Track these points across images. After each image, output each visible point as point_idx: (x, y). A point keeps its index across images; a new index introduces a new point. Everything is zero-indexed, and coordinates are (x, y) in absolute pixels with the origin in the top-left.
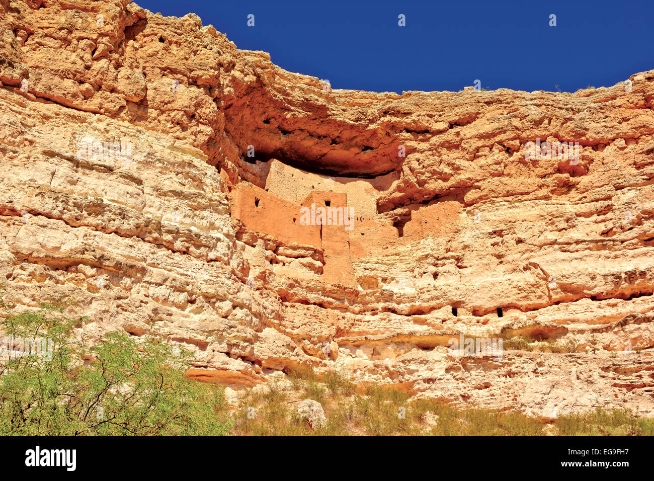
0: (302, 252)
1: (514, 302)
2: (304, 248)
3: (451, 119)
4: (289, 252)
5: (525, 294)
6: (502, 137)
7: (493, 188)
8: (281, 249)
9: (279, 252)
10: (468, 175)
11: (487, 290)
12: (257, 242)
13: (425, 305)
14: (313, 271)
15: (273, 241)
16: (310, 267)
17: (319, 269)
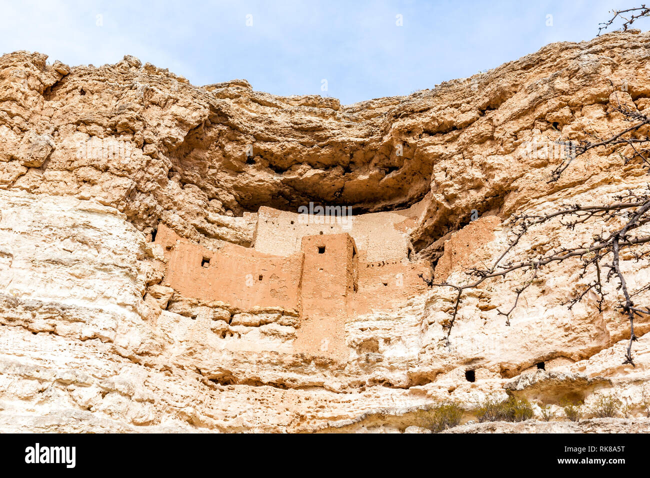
0: (263, 317)
1: (559, 350)
2: (268, 312)
3: (480, 104)
4: (248, 319)
5: (574, 335)
6: (543, 109)
7: (533, 185)
8: (237, 318)
9: (234, 320)
10: (504, 174)
11: (519, 337)
12: (196, 311)
13: (427, 369)
14: (280, 340)
15: (223, 308)
16: (273, 334)
17: (289, 337)
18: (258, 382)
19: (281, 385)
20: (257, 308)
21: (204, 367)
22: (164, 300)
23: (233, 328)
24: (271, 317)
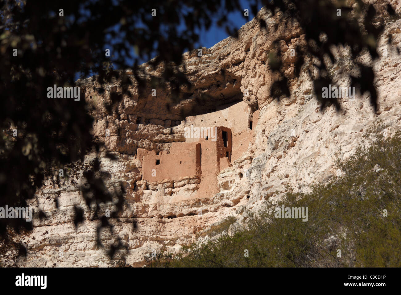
0: (183, 182)
2: (184, 180)
4: (179, 184)
8: (175, 185)
12: (157, 187)
13: (236, 198)
14: (191, 192)
15: (168, 182)
16: (188, 190)
17: (194, 190)
18: (182, 215)
19: (191, 214)
20: (180, 179)
21: (162, 213)
22: (143, 186)
23: (174, 190)
24: (186, 182)
